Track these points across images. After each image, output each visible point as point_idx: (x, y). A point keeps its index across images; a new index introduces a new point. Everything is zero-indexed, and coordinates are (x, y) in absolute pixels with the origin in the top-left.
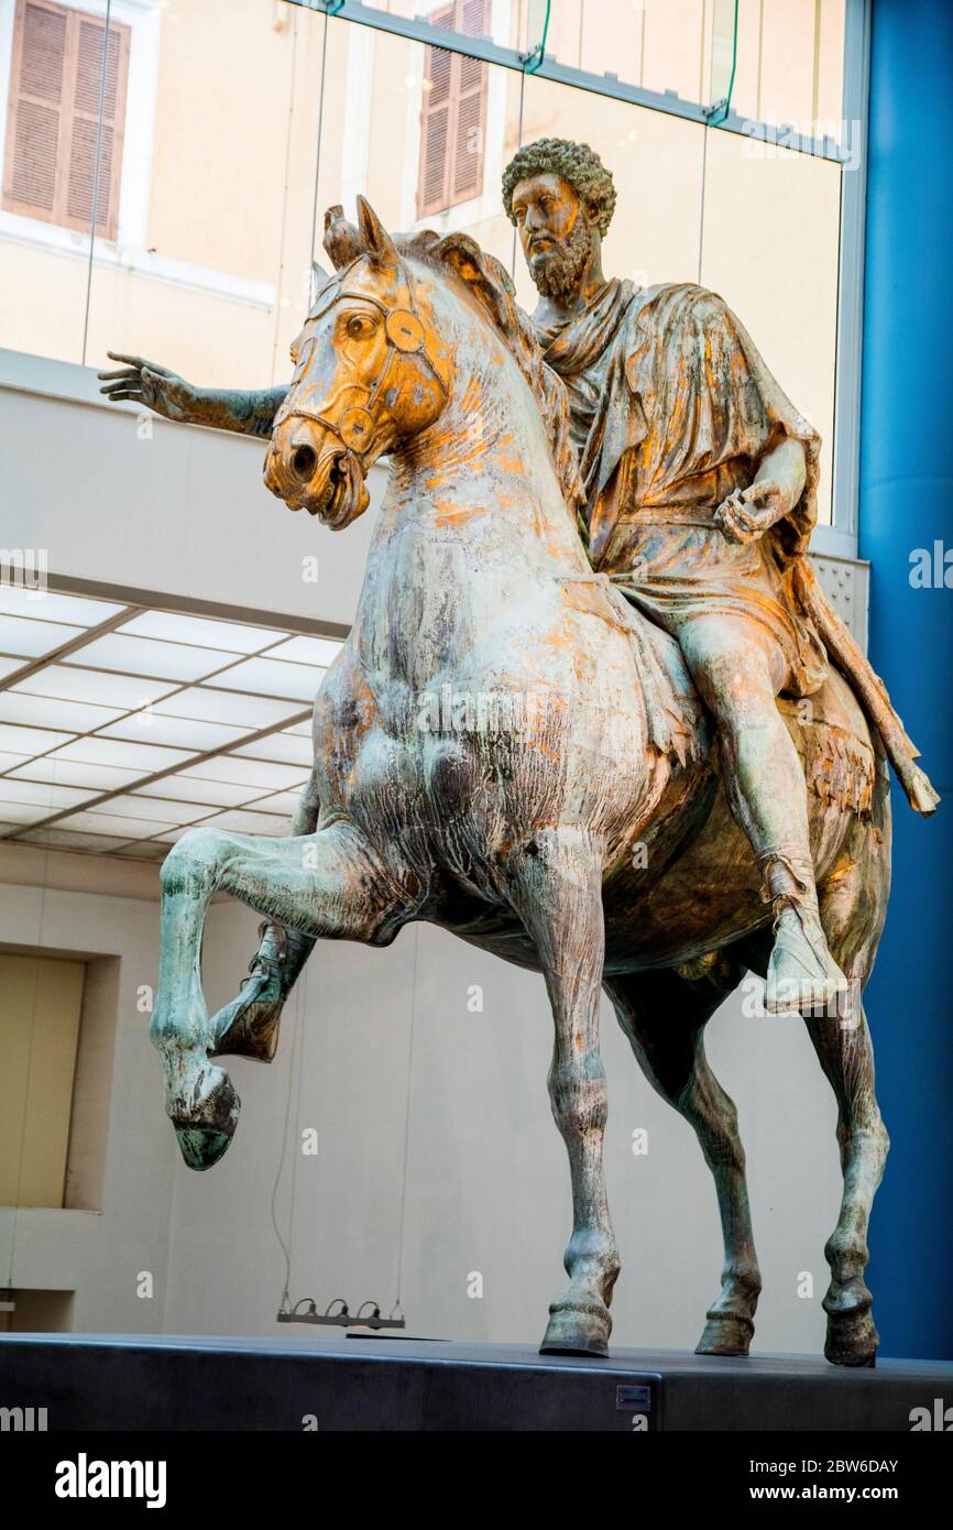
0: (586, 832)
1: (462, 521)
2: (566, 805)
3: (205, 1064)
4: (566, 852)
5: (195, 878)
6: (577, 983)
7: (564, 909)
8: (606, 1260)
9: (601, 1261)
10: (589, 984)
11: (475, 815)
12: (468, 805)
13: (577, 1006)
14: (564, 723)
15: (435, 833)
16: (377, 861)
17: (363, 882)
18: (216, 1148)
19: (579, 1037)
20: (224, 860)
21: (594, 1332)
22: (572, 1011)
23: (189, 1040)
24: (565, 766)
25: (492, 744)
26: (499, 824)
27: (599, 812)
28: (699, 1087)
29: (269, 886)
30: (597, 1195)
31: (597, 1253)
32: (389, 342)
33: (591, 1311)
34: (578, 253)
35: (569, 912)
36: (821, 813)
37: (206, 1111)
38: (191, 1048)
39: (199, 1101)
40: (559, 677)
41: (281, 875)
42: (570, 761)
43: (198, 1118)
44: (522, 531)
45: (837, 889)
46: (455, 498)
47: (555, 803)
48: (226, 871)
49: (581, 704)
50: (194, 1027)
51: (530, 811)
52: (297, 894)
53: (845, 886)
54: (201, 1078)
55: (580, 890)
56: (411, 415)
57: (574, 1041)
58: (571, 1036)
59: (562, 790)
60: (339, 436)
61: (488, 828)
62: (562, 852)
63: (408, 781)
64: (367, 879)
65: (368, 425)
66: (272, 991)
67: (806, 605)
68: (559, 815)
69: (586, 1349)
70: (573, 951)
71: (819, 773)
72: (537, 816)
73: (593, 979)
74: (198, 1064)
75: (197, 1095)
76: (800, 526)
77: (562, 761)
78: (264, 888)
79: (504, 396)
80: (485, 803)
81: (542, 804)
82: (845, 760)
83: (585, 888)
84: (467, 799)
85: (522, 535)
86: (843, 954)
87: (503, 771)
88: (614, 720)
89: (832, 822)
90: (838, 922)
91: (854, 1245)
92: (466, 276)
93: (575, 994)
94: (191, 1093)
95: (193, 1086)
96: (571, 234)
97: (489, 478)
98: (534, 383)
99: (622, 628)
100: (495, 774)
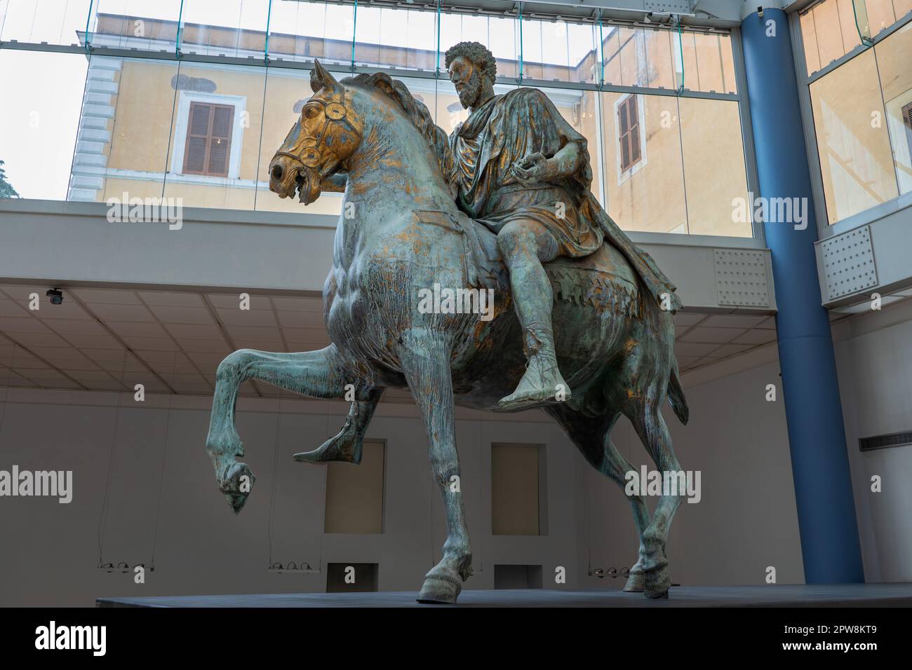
0: (430, 330)
1: (365, 191)
2: (414, 317)
3: (231, 462)
4: (416, 340)
5: (227, 372)
6: (431, 407)
7: (416, 369)
8: (459, 550)
9: (456, 551)
10: (440, 407)
11: (369, 327)
12: (366, 323)
13: (433, 419)
14: (407, 275)
15: (359, 340)
16: (343, 359)
17: (338, 370)
18: (239, 503)
19: (436, 435)
20: (246, 363)
21: (442, 590)
22: (430, 422)
23: (218, 451)
24: (410, 296)
25: (371, 291)
26: (382, 331)
27: (435, 319)
28: (610, 463)
29: (279, 374)
30: (454, 517)
31: (454, 547)
32: (327, 117)
33: (442, 579)
34: (475, 86)
35: (418, 370)
36: (598, 314)
37: (231, 485)
38: (221, 454)
39: (226, 480)
40: (404, 254)
41: (286, 368)
42: (412, 294)
43: (228, 489)
44: (396, 191)
45: (630, 355)
46: (362, 181)
47: (407, 316)
48: (249, 368)
49: (418, 266)
50: (221, 443)
51: (394, 321)
52: (297, 377)
53: (633, 353)
54: (227, 469)
55: (425, 359)
56: (341, 148)
57: (433, 437)
58: (431, 434)
59: (410, 309)
60: (300, 161)
61: (377, 333)
62: (414, 340)
63: (344, 316)
64: (341, 368)
65: (317, 155)
66: (351, 431)
67: (596, 221)
68: (411, 322)
69: (434, 599)
70: (424, 390)
71: (592, 294)
72: (399, 324)
73: (443, 404)
74: (226, 462)
75: (225, 476)
76: (585, 183)
77: (408, 295)
78: (276, 375)
79: (390, 133)
80: (373, 321)
81: (400, 317)
82: (611, 288)
83: (428, 357)
84: (365, 320)
85: (395, 193)
86: (639, 387)
87: (378, 303)
88: (442, 273)
89: (608, 319)
90: (632, 372)
91: (654, 535)
92: (388, 92)
93: (431, 413)
94: (223, 476)
95: (223, 473)
96: (470, 79)
97: (380, 170)
98: (424, 132)
99: (457, 231)
100: (375, 305)
